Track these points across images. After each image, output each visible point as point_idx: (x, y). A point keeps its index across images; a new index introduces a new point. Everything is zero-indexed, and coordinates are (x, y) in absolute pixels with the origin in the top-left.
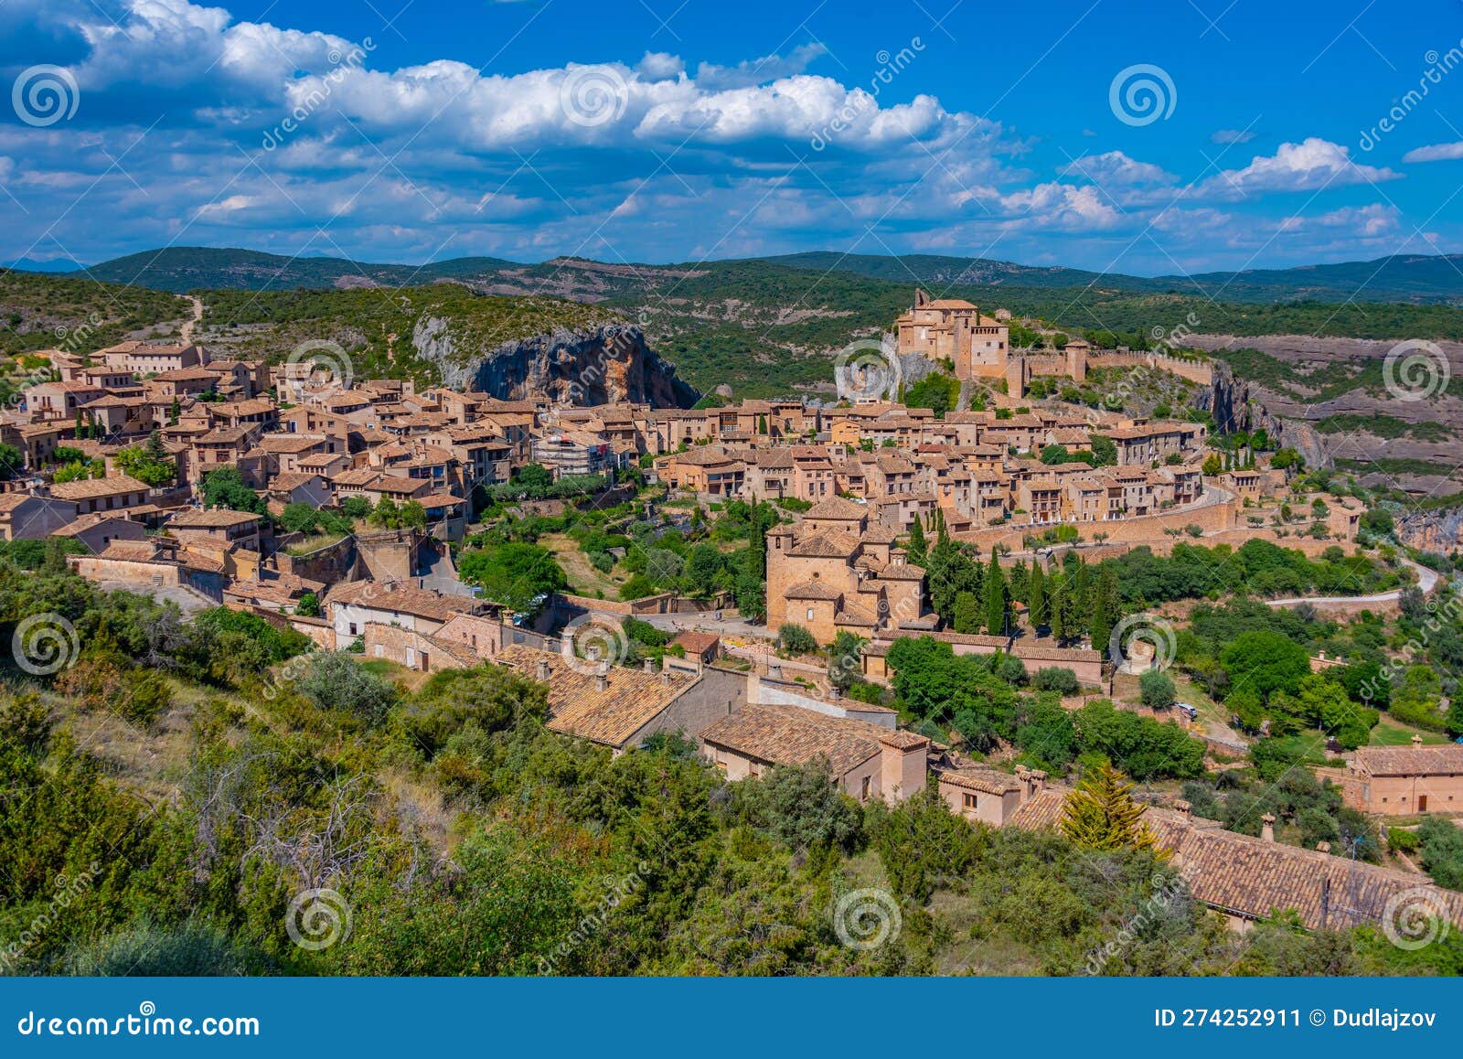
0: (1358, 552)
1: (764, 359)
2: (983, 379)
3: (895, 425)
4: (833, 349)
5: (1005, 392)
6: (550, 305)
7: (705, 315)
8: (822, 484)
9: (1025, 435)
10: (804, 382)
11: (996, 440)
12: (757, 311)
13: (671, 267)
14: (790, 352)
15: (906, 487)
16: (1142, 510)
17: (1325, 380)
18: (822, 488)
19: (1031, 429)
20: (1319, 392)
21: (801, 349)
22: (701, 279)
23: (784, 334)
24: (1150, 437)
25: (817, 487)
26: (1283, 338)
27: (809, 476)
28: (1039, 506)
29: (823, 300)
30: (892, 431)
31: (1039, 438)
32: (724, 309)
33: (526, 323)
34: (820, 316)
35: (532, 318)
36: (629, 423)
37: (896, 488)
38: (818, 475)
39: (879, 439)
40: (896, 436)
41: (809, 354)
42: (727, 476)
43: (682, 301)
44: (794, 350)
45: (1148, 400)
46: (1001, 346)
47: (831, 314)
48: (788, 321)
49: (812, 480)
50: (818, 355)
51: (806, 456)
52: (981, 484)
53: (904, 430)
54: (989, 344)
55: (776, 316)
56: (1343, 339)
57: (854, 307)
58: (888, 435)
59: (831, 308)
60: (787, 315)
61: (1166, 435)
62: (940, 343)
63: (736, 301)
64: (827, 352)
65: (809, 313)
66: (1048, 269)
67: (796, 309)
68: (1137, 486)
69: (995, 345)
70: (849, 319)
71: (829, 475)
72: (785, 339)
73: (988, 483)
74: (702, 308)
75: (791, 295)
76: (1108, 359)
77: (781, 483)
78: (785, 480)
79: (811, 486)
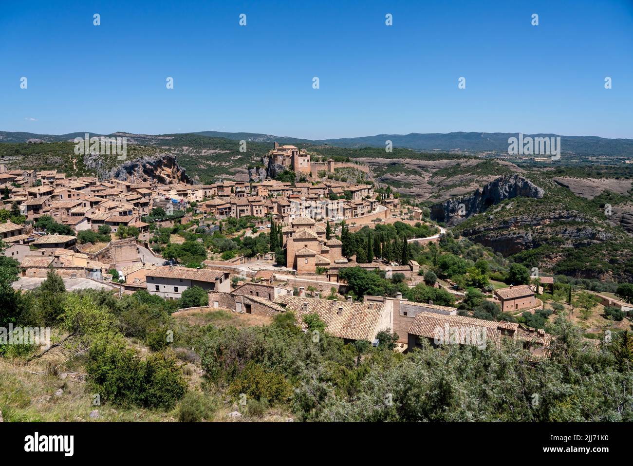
0: (423, 224)
1: (202, 167)
2: (303, 172)
3: (280, 188)
4: (226, 163)
5: (311, 176)
6: (140, 148)
7: (176, 152)
8: (261, 210)
9: (322, 191)
10: (218, 174)
11: (314, 192)
12: (195, 151)
13: (160, 136)
14: (210, 164)
15: (289, 210)
16: (363, 214)
17: (377, 171)
18: (261, 212)
19: (324, 189)
20: (376, 175)
21: (214, 163)
22: (173, 140)
23: (207, 158)
24: (360, 190)
25: (259, 211)
26: (364, 158)
29: (217, 147)
30: (279, 190)
31: (326, 191)
32: (183, 150)
33: (132, 154)
34: (218, 152)
35: (134, 152)
36: (185, 191)
38: (259, 207)
39: (275, 194)
40: (281, 192)
41: (217, 165)
42: (226, 209)
43: (167, 147)
44: (212, 164)
46: (308, 161)
47: (221, 151)
48: (206, 154)
49: (257, 209)
50: (221, 165)
51: (254, 200)
53: (283, 190)
54: (304, 160)
55: (201, 152)
56: (381, 159)
57: (229, 150)
58: (278, 192)
60: (204, 152)
61: (364, 189)
62: (288, 160)
63: (187, 147)
64: (223, 164)
65: (213, 151)
66: (283, 137)
67: (208, 150)
68: (361, 206)
69: (306, 161)
70: (229, 153)
71: (263, 207)
72: (208, 160)
75: (206, 145)
76: (340, 165)
77: (246, 210)
78: (247, 209)
79: (257, 211)
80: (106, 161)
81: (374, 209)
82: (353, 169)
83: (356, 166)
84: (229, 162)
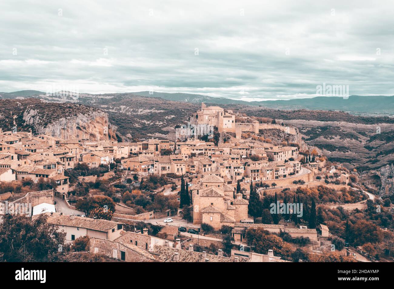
0: (350, 189)
1: (137, 125)
2: (227, 133)
3: (203, 148)
4: (159, 122)
5: (235, 137)
6: (75, 106)
7: (114, 111)
8: (182, 169)
9: (245, 151)
10: (151, 133)
11: (236, 153)
12: (131, 110)
13: (100, 95)
14: (145, 123)
15: (209, 169)
16: (285, 176)
17: (311, 134)
18: (182, 170)
19: (247, 149)
21: (148, 122)
22: (112, 99)
23: (142, 117)
24: (284, 152)
25: (180, 170)
26: (298, 120)
27: (177, 166)
28: (253, 175)
29: (153, 107)
30: (202, 150)
31: (249, 152)
32: (120, 109)
33: (67, 112)
34: (153, 112)
35: (69, 110)
36: (112, 147)
37: (207, 170)
38: (180, 165)
39: (198, 153)
40: (203, 152)
41: (151, 124)
42: (149, 166)
43: (106, 106)
44: (146, 123)
45: (278, 139)
46: (233, 122)
47: (156, 111)
48: (142, 113)
49: (179, 167)
50: (154, 124)
51: (176, 159)
52: (235, 168)
53: (206, 150)
54: (229, 121)
55: (137, 111)
57: (163, 109)
59: (156, 109)
60: (141, 112)
61: (288, 151)
62: (213, 121)
63: (124, 107)
64: (157, 123)
65: (149, 111)
66: (219, 98)
67: (144, 109)
68: (283, 168)
69: (231, 121)
70: (164, 113)
71: (184, 165)
72: (143, 119)
73: (237, 168)
74: (113, 109)
75: (142, 105)
76: (265, 126)
77: (167, 168)
78: (169, 167)
79: (178, 169)
80: (43, 118)
81: (297, 172)
82: (279, 131)
83: (282, 128)
84: (163, 121)
